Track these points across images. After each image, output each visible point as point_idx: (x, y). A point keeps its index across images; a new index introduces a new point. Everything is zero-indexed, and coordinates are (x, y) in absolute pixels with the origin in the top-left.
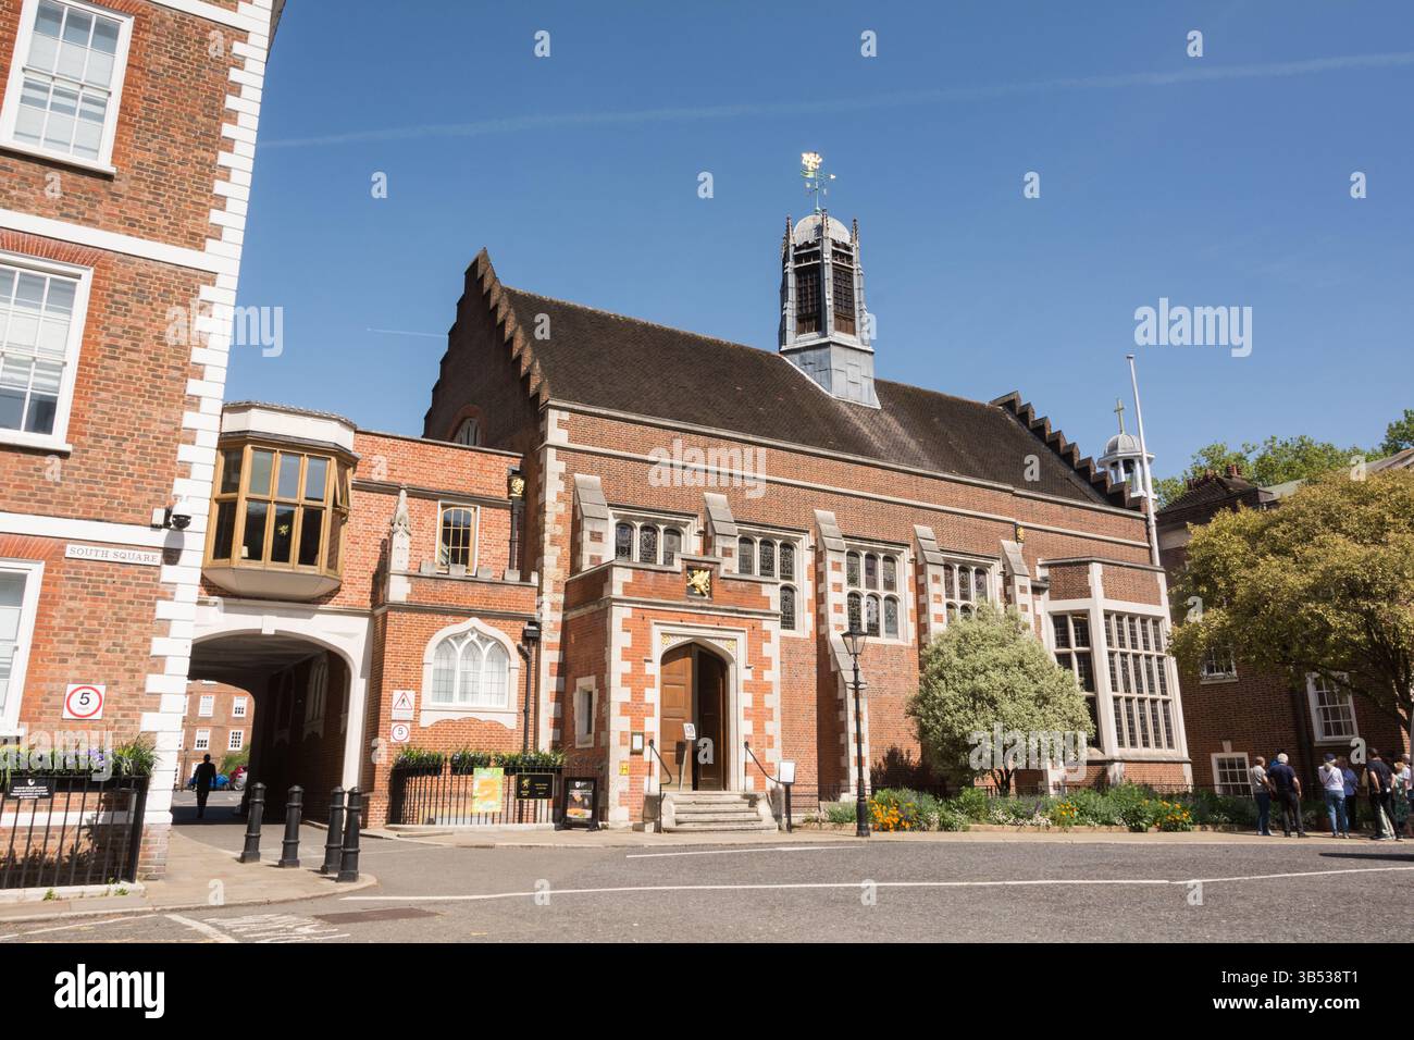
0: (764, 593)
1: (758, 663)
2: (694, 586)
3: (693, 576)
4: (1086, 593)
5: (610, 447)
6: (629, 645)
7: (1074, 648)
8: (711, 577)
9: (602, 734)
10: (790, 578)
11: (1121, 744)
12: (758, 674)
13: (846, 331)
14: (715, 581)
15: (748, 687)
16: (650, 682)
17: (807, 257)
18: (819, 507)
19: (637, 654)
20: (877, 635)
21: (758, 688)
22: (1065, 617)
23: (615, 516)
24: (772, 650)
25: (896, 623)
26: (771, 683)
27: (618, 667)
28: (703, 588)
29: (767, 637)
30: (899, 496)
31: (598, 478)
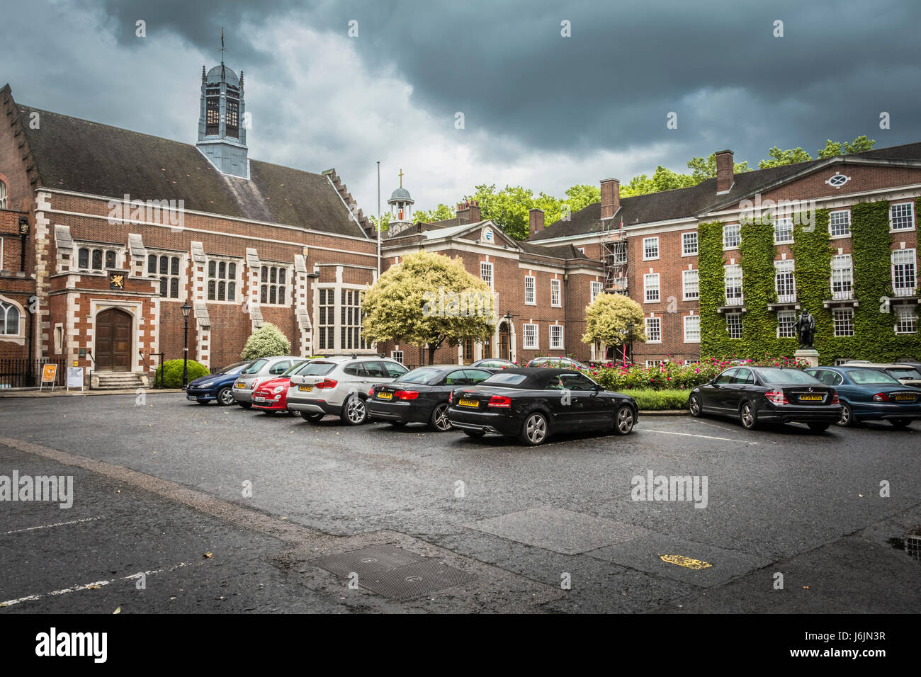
0: (152, 286)
1: (147, 315)
2: (114, 283)
3: (114, 278)
4: (334, 280)
5: (75, 211)
6: (78, 310)
7: (327, 305)
8: (123, 278)
9: (65, 349)
10: (177, 274)
11: (343, 347)
12: (147, 322)
13: (234, 136)
14: (126, 281)
15: (142, 327)
16: (90, 326)
17: (213, 91)
18: (193, 240)
19: (83, 314)
20: (224, 300)
21: (147, 328)
22: (325, 290)
23: (78, 245)
24: (156, 311)
25: (234, 294)
26: (154, 326)
27: (72, 320)
28: (119, 284)
29: (153, 305)
30: (239, 234)
31: (68, 227)
